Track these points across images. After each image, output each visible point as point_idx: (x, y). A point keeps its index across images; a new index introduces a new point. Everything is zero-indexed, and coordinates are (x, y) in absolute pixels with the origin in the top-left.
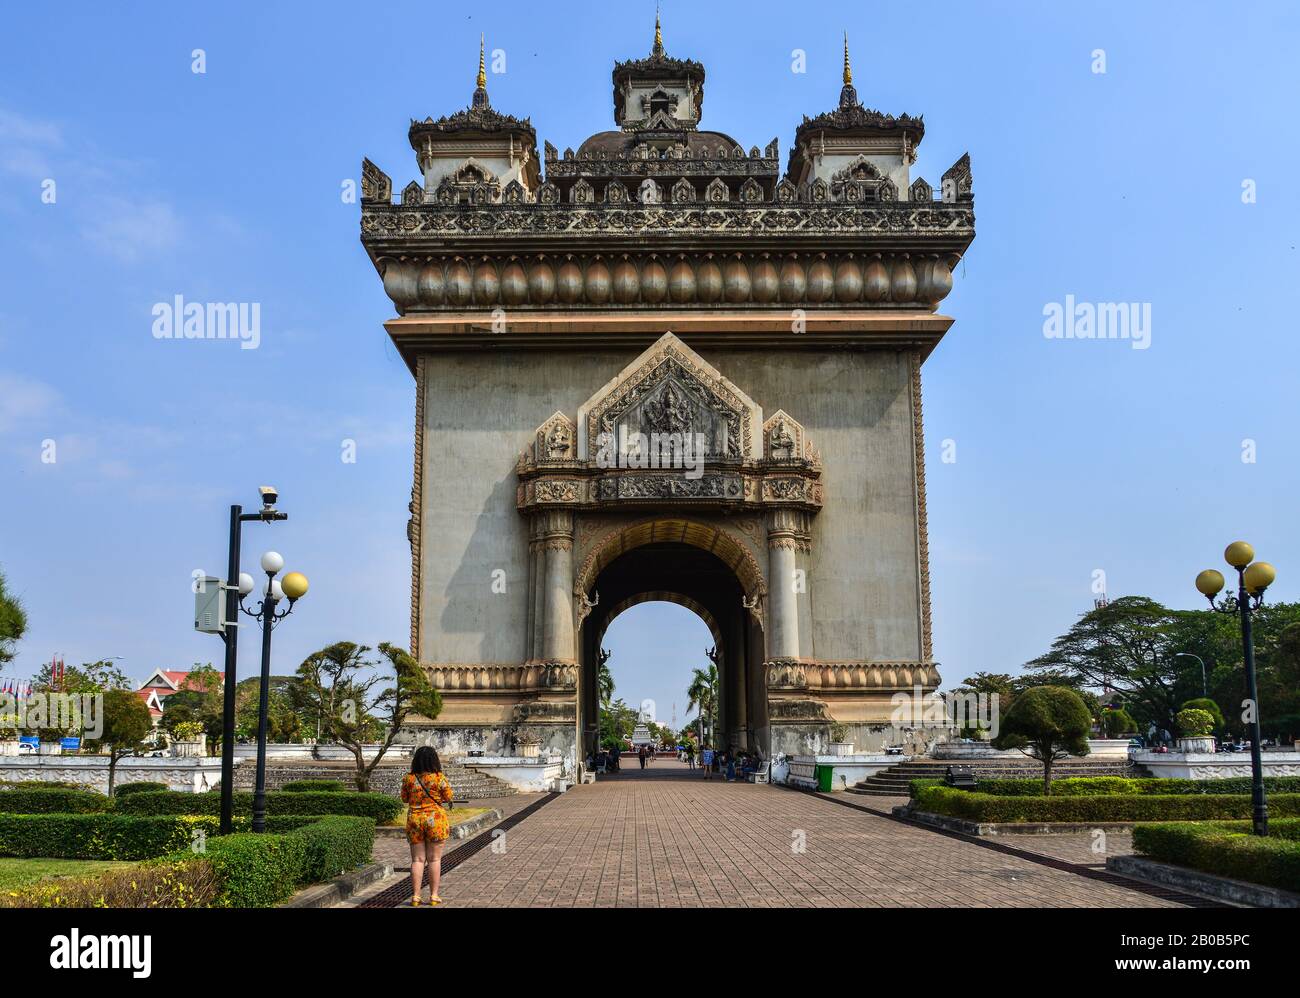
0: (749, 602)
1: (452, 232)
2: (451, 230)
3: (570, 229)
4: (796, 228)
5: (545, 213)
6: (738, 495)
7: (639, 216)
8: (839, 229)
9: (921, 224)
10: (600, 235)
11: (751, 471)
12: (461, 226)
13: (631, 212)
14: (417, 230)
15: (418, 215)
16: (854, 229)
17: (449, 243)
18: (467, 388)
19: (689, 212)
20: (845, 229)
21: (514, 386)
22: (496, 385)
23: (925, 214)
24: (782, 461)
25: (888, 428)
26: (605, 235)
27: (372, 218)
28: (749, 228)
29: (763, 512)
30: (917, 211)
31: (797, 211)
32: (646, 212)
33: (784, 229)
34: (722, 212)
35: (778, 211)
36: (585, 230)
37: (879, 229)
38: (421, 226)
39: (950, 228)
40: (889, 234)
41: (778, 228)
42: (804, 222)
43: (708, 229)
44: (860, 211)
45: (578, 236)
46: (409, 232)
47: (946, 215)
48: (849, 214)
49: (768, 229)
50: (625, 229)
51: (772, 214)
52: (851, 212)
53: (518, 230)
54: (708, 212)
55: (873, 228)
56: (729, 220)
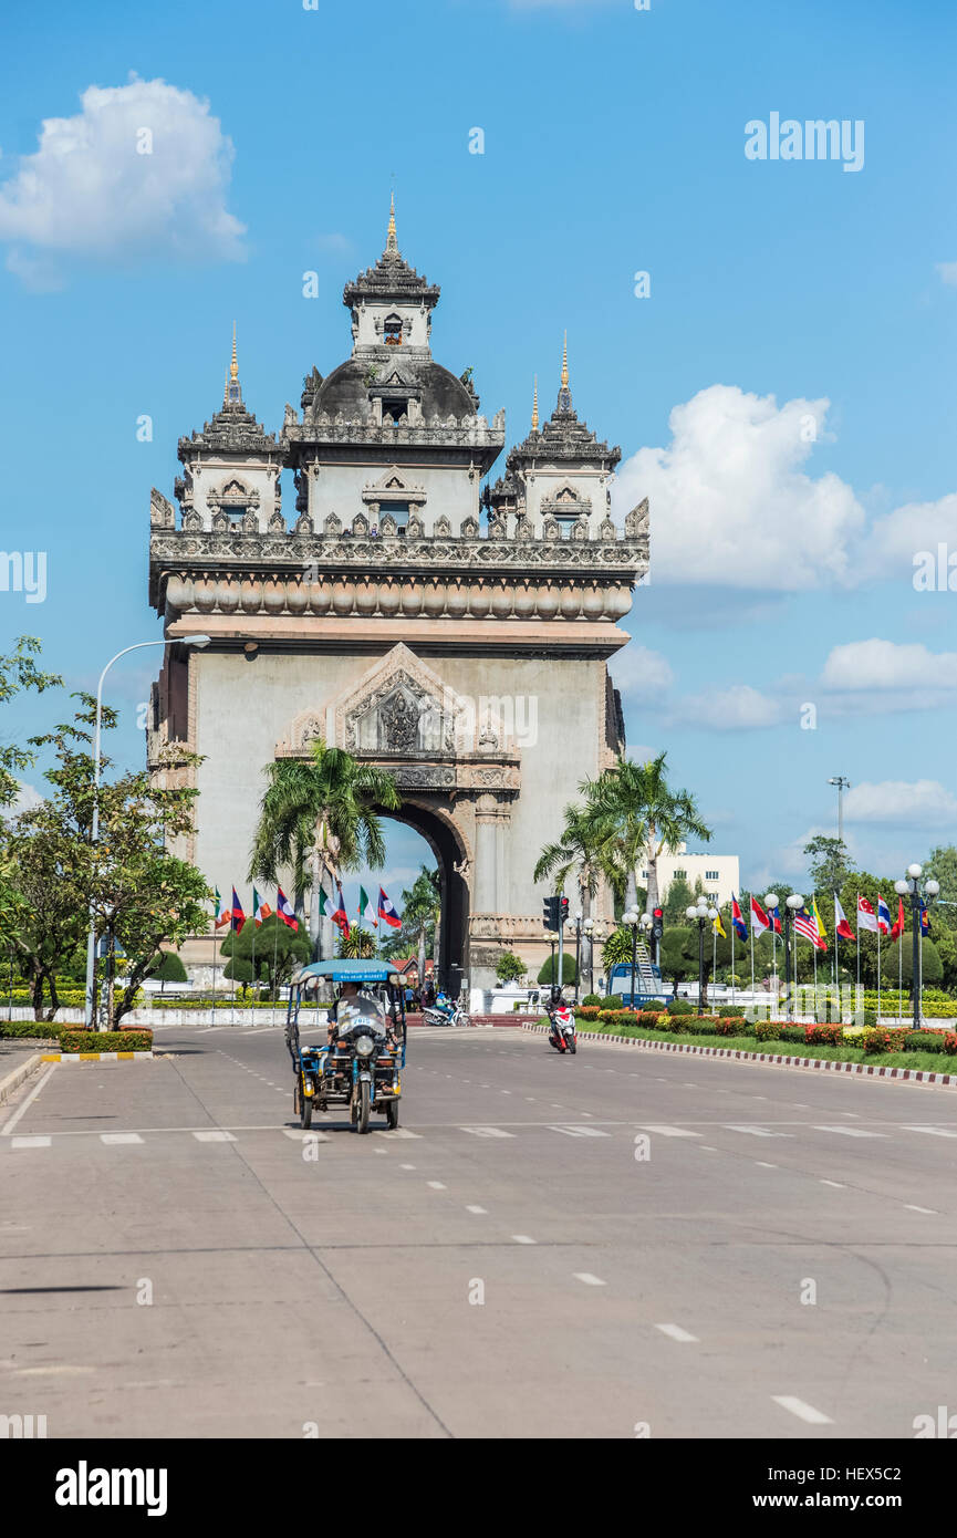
0: (459, 865)
1: (226, 556)
2: (225, 555)
3: (323, 557)
4: (505, 562)
5: (303, 543)
6: (452, 784)
7: (378, 547)
8: (539, 563)
9: (606, 559)
10: (347, 564)
11: (463, 762)
12: (234, 551)
13: (374, 544)
14: (199, 554)
15: (198, 540)
16: (552, 562)
17: (223, 565)
18: (233, 679)
19: (419, 544)
20: (544, 563)
21: (272, 679)
22: (256, 677)
23: (608, 551)
24: (488, 754)
25: (577, 722)
26: (352, 564)
27: (161, 542)
28: (468, 561)
29: (472, 794)
30: (603, 548)
31: (506, 546)
32: (385, 544)
33: (496, 562)
34: (446, 545)
35: (491, 546)
36: (335, 558)
37: (572, 563)
38: (202, 550)
39: (629, 564)
40: (579, 568)
41: (491, 561)
42: (511, 557)
43: (435, 560)
44: (558, 547)
45: (330, 564)
46: (192, 556)
47: (625, 552)
48: (548, 550)
49: (482, 561)
50: (368, 558)
51: (486, 549)
52: (550, 548)
53: (282, 557)
54: (437, 544)
55: (567, 563)
56: (452, 552)
